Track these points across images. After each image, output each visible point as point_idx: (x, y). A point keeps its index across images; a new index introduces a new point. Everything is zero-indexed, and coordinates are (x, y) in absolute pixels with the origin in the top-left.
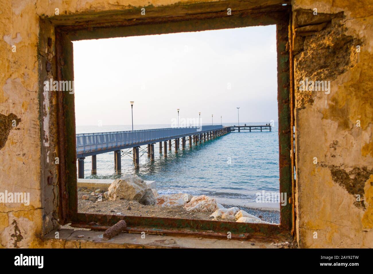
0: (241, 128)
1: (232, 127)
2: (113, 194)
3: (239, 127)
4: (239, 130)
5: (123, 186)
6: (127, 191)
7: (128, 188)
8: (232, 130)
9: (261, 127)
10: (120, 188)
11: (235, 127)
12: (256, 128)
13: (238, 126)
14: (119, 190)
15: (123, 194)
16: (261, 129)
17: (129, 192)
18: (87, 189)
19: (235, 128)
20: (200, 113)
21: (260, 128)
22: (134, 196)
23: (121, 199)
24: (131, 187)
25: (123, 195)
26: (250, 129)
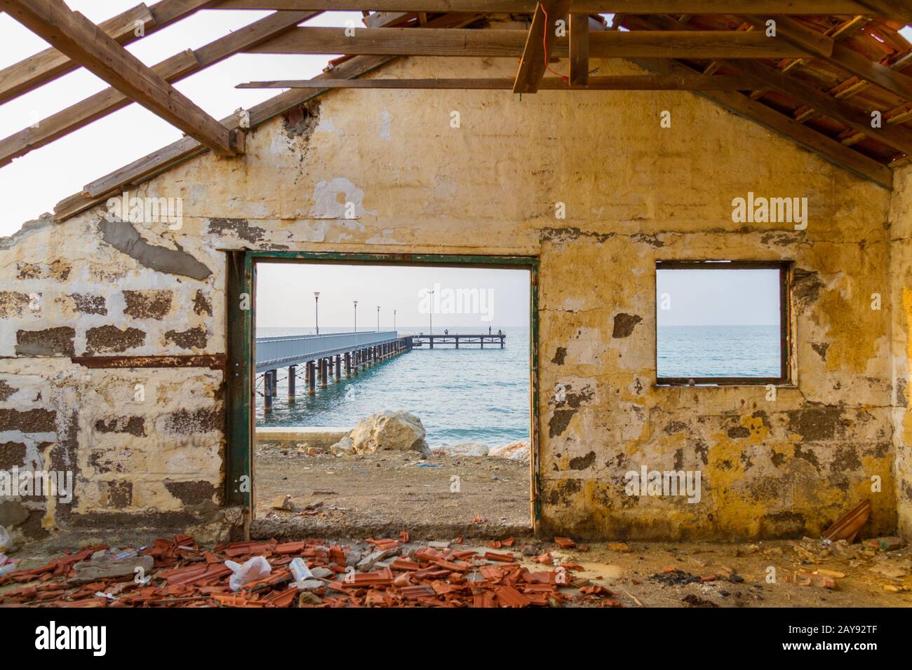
0: (435, 340)
1: (416, 337)
2: (367, 444)
3: (432, 337)
4: (431, 343)
5: (392, 427)
6: (399, 435)
7: (402, 430)
8: (414, 345)
9: (482, 337)
10: (386, 432)
11: (422, 336)
12: (471, 339)
13: (429, 334)
14: (384, 435)
15: (392, 440)
16: (482, 343)
17: (404, 437)
18: (280, 443)
19: (421, 339)
20: (356, 302)
21: (480, 341)
22: (412, 442)
23: (386, 449)
24: (407, 428)
25: (390, 442)
26: (457, 343)
